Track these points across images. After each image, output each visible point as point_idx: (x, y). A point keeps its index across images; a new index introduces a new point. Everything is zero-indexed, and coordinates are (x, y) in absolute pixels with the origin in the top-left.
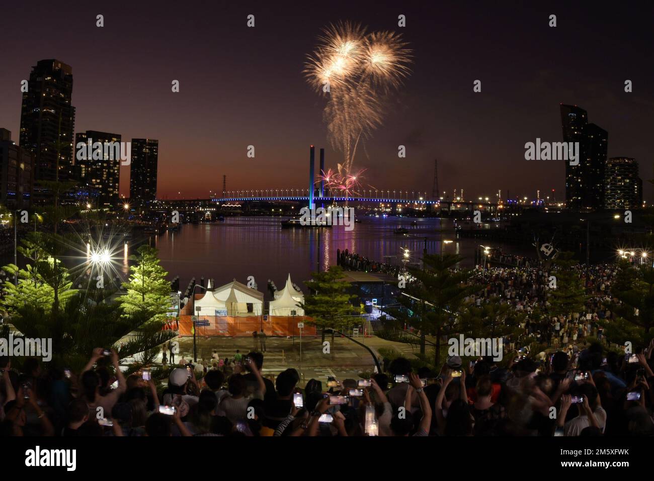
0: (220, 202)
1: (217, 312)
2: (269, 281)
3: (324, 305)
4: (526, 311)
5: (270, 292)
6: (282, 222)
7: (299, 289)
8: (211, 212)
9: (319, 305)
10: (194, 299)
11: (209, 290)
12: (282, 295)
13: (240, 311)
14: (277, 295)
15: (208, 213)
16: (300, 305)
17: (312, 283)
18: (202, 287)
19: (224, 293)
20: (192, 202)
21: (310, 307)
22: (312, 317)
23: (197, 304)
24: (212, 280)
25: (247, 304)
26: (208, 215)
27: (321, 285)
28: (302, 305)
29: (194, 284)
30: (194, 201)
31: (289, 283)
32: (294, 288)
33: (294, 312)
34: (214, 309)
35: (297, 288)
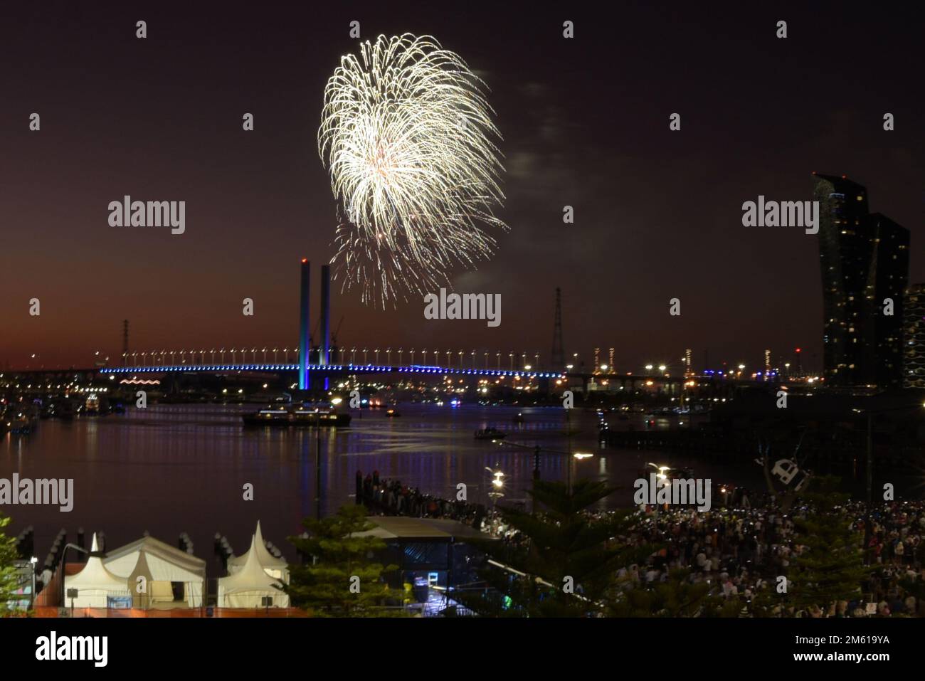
0: (116, 374)
1: (110, 600)
2: (218, 536)
3: (330, 585)
4: (743, 598)
5: (218, 559)
6: (244, 416)
7: (278, 553)
8: (98, 394)
9: (319, 585)
10: (65, 573)
11: (95, 554)
12: (244, 564)
13: (157, 599)
14: (233, 564)
15: (93, 397)
16: (281, 586)
17: (304, 540)
18: (80, 549)
19: (126, 562)
20: (60, 375)
21: (301, 590)
22: (305, 609)
23: (69, 583)
24: (101, 534)
25: (173, 584)
26: (93, 401)
27: (324, 544)
28: (285, 586)
29: (63, 542)
30: (64, 372)
31: (257, 541)
32: (269, 550)
33: (268, 600)
34: (106, 593)
35: (274, 550)
